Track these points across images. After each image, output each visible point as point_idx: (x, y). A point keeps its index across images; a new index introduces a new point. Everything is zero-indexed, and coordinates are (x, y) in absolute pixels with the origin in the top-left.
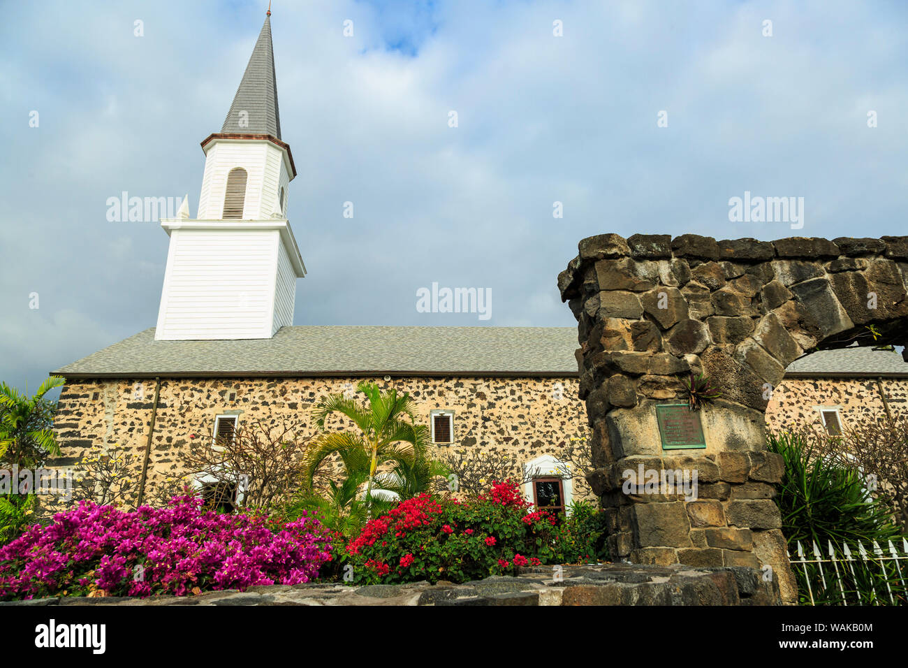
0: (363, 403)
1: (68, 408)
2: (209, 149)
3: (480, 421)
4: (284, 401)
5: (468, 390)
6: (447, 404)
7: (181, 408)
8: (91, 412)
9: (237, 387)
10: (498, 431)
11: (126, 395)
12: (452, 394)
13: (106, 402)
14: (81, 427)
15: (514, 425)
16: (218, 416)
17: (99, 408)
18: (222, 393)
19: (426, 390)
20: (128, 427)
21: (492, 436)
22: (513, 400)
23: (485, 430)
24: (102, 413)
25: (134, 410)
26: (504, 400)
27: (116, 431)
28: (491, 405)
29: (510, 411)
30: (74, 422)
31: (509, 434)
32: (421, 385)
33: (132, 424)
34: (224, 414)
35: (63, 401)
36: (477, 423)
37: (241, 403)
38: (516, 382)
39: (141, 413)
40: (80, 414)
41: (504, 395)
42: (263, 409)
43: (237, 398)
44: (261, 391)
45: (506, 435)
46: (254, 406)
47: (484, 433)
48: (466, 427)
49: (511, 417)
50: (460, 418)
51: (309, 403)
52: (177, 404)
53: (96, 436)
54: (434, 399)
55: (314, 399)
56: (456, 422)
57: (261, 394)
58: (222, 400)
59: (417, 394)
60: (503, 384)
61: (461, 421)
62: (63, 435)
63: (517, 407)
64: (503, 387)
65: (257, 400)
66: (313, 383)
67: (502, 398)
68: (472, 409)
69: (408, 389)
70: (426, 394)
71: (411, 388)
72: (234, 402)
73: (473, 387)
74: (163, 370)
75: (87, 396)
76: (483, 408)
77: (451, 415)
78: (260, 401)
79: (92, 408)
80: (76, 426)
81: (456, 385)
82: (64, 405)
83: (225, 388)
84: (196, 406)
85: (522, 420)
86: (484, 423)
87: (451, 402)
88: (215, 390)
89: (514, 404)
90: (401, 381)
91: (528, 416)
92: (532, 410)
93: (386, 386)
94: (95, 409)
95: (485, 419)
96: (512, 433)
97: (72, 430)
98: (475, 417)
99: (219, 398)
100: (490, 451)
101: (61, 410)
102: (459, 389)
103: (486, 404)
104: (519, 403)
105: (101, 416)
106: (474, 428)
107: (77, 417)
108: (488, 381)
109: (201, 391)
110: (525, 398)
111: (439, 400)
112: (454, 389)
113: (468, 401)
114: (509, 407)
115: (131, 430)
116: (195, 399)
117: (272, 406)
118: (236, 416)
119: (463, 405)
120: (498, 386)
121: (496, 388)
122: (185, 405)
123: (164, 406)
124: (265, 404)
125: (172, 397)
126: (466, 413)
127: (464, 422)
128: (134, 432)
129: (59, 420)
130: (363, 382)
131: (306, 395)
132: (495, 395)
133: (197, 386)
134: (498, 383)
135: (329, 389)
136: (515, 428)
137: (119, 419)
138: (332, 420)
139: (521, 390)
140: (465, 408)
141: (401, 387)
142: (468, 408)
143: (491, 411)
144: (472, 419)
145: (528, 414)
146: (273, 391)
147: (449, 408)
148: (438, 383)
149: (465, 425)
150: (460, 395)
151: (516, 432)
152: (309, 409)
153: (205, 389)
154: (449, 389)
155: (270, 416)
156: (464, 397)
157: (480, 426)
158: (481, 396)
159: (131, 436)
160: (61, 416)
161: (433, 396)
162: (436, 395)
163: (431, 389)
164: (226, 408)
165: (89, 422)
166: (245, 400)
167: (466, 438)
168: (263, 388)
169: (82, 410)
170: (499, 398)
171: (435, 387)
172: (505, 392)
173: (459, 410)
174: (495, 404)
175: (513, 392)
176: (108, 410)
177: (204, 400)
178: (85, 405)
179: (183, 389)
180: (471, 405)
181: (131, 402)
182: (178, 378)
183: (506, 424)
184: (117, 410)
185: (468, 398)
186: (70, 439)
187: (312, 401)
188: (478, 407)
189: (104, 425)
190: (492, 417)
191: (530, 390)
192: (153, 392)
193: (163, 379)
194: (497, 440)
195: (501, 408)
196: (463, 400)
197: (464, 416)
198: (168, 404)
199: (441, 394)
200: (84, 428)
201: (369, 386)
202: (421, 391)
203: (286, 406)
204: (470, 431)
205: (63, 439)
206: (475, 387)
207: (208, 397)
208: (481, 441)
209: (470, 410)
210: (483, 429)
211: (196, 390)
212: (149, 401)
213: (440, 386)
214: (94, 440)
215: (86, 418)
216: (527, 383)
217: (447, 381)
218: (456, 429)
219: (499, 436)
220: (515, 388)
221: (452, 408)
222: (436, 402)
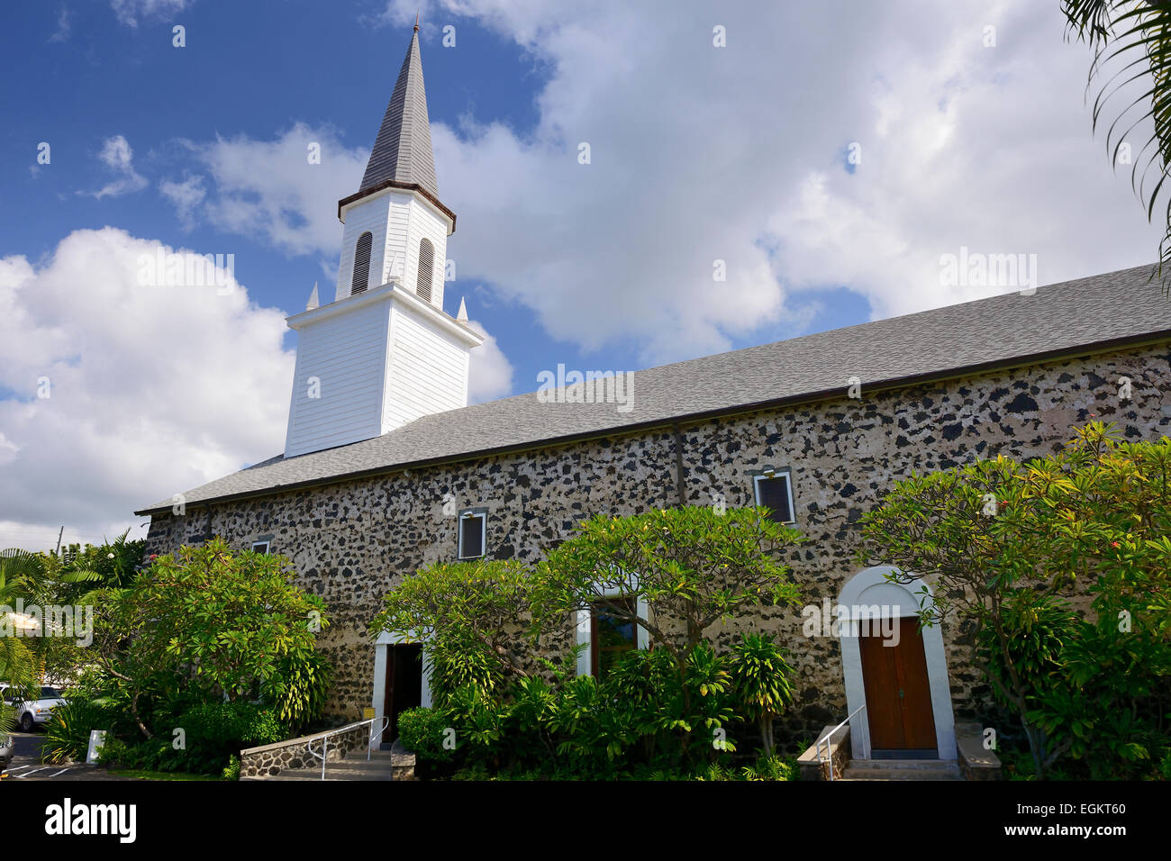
0: (385, 511)
1: (151, 547)
3: (520, 520)
4: (308, 518)
5: (507, 475)
6: (480, 499)
7: (227, 538)
8: (166, 550)
9: (270, 507)
10: (544, 533)
11: (188, 528)
12: (486, 484)
13: (176, 538)
15: (566, 520)
16: (255, 544)
17: (171, 544)
18: (258, 517)
19: (455, 483)
21: (535, 541)
22: (567, 482)
23: (527, 533)
24: (173, 551)
25: (194, 545)
26: (553, 484)
28: (536, 494)
29: (562, 500)
31: (559, 536)
32: (449, 476)
34: (259, 541)
35: (150, 540)
36: (516, 524)
37: (273, 526)
38: (572, 452)
40: (159, 554)
41: (554, 475)
42: (291, 531)
43: (270, 520)
44: (290, 509)
45: (555, 538)
46: (283, 528)
47: (524, 538)
48: (502, 532)
49: (562, 508)
50: (494, 518)
51: (332, 518)
52: (224, 534)
54: (464, 494)
55: (337, 513)
56: (489, 525)
57: (290, 512)
58: (258, 524)
59: (445, 490)
60: (555, 459)
61: (496, 523)
63: (572, 491)
64: (554, 464)
65: (286, 520)
66: (337, 492)
67: (551, 480)
68: (511, 504)
69: (434, 485)
70: (455, 488)
71: (438, 482)
72: (267, 525)
73: (512, 469)
75: (163, 533)
76: (524, 500)
77: (484, 515)
78: (288, 521)
79: (166, 546)
81: (492, 471)
83: (260, 510)
84: (238, 534)
85: (578, 512)
86: (525, 522)
87: (485, 495)
88: (253, 513)
89: (566, 488)
90: (427, 474)
91: (586, 504)
92: (593, 495)
93: (411, 483)
94: (169, 547)
95: (528, 516)
96: (564, 533)
98: (513, 514)
99: (256, 522)
100: (531, 564)
102: (497, 475)
103: (528, 493)
104: (574, 485)
106: (512, 532)
108: (534, 457)
109: (241, 516)
110: (584, 476)
111: (471, 495)
112: (489, 476)
113: (506, 491)
114: (560, 493)
116: (237, 526)
117: (299, 527)
118: (268, 543)
119: (499, 498)
120: (547, 462)
121: (544, 467)
122: (229, 534)
124: (293, 524)
125: (220, 526)
126: (502, 510)
127: (500, 524)
130: (385, 483)
131: (330, 509)
132: (542, 477)
133: (240, 512)
134: (547, 458)
135: (352, 496)
136: (567, 526)
138: (353, 537)
139: (578, 464)
140: (500, 503)
141: (427, 483)
142: (505, 503)
143: (534, 503)
144: (510, 518)
145: (588, 500)
146: (301, 508)
147: (481, 504)
148: (470, 470)
149: (501, 527)
150: (496, 483)
151: (570, 532)
152: (331, 526)
153: (245, 514)
154: (483, 477)
155: (296, 539)
156: (501, 486)
157: (520, 526)
158: (524, 481)
161: (464, 491)
162: (467, 489)
163: (461, 480)
164: (261, 534)
166: (276, 522)
167: (502, 547)
168: (292, 505)
169: (160, 548)
170: (548, 481)
171: (466, 477)
172: (556, 471)
173: (494, 505)
174: (541, 491)
175: (566, 469)
176: (177, 547)
177: (244, 527)
178: (162, 543)
179: (229, 515)
180: (510, 497)
181: (191, 535)
182: (227, 504)
183: (556, 520)
185: (506, 488)
187: (335, 514)
188: (519, 499)
190: (536, 513)
191: (591, 462)
192: (206, 523)
193: (214, 506)
194: (542, 547)
195: (548, 496)
196: (500, 491)
197: (499, 515)
199: (474, 486)
201: (392, 487)
202: (449, 485)
203: (311, 524)
204: (507, 537)
206: (516, 469)
207: (247, 523)
208: (519, 550)
209: (508, 504)
210: (524, 532)
211: (238, 515)
212: (203, 533)
213: (473, 474)
216: (587, 453)
217: (480, 466)
218: (488, 534)
219: (544, 539)
220: (571, 462)
221: (486, 505)
222: (467, 498)
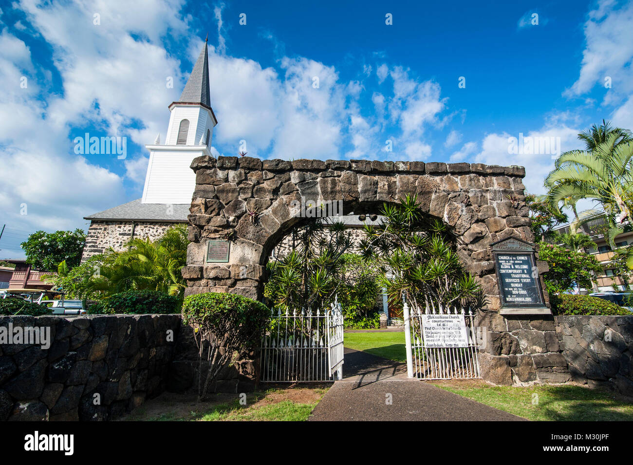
1: (92, 234)
2: (172, 110)
7: (144, 236)
8: (103, 236)
9: (171, 227)
11: (119, 229)
13: (110, 232)
14: (98, 243)
17: (107, 235)
20: (119, 244)
24: (108, 237)
25: (122, 236)
27: (114, 246)
30: (95, 241)
33: (121, 243)
35: (90, 231)
39: (125, 237)
40: (98, 237)
52: (142, 234)
53: (104, 248)
62: (90, 247)
74: (136, 218)
75: (101, 229)
79: (103, 235)
80: (96, 243)
82: (90, 233)
83: (165, 227)
84: (151, 235)
88: (160, 228)
94: (105, 235)
97: (94, 244)
99: (162, 231)
101: (89, 235)
105: (107, 238)
107: (96, 239)
109: (153, 228)
115: (120, 245)
116: (151, 232)
122: (146, 235)
123: (136, 235)
125: (140, 231)
128: (122, 246)
129: (88, 240)
133: (152, 226)
137: (115, 240)
153: (155, 228)
159: (121, 248)
160: (89, 238)
165: (102, 241)
169: (99, 235)
176: (110, 236)
177: (155, 233)
178: (100, 233)
179: (145, 227)
181: (121, 232)
182: (144, 222)
184: (114, 236)
186: (93, 248)
189: (108, 242)
192: (131, 228)
193: (136, 223)
198: (138, 234)
200: (99, 244)
205: (90, 248)
207: (157, 232)
211: (151, 228)
212: (129, 232)
214: (104, 249)
215: (101, 239)
